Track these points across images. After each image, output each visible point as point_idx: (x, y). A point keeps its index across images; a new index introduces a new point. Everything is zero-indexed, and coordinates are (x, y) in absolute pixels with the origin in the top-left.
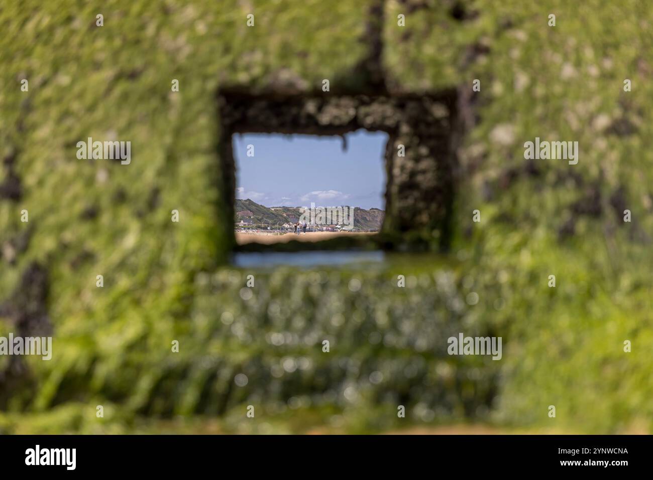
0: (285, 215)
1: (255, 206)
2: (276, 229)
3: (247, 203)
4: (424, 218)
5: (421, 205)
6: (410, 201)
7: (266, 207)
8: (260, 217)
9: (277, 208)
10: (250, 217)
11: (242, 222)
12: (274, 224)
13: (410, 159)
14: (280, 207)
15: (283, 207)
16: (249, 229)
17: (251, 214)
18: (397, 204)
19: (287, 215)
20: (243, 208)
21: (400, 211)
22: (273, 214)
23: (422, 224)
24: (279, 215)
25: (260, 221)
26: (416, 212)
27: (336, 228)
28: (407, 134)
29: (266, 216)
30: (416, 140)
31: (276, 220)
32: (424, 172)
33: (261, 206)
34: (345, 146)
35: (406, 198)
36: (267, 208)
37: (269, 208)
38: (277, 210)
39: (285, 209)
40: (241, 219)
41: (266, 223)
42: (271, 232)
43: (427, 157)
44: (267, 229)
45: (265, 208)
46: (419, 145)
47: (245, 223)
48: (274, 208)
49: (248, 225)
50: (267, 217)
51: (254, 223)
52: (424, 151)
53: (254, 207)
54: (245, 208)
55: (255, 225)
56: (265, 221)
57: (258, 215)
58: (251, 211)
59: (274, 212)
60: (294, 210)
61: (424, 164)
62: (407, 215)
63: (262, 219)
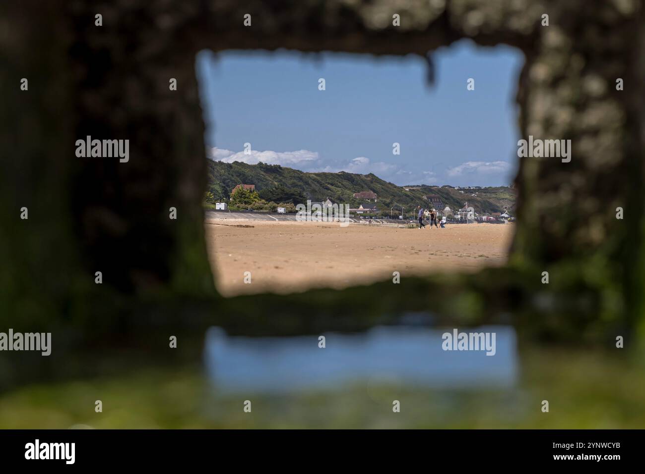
0: (426, 198)
1: (381, 184)
2: (411, 218)
3: (369, 179)
4: (595, 232)
5: (588, 204)
6: (564, 196)
7: (397, 185)
8: (388, 201)
9: (414, 186)
10: (373, 200)
11: (361, 207)
12: (408, 211)
13: (562, 104)
14: (418, 186)
15: (423, 185)
16: (371, 218)
17: (374, 195)
18: (538, 204)
19: (428, 198)
20: (362, 187)
21: (542, 218)
22: (408, 196)
23: (590, 247)
24: (415, 197)
25: (388, 207)
26: (576, 221)
27: (502, 217)
28: (558, 50)
29: (397, 198)
30: (577, 63)
31: (412, 204)
32: (594, 132)
33: (390, 183)
34: (431, 77)
35: (556, 188)
36: (398, 188)
37: (402, 188)
38: (414, 190)
39: (425, 189)
40: (360, 204)
41: (397, 210)
42: (404, 223)
43: (602, 98)
44: (398, 218)
45: (395, 187)
46: (583, 73)
47: (366, 209)
48: (408, 186)
49: (371, 212)
50: (399, 201)
51: (379, 210)
52: (595, 85)
53: (378, 186)
54: (366, 186)
55: (380, 212)
56: (396, 206)
57: (385, 197)
58: (374, 191)
59: (409, 193)
60: (439, 190)
61: (594, 116)
62: (557, 227)
63: (391, 203)
